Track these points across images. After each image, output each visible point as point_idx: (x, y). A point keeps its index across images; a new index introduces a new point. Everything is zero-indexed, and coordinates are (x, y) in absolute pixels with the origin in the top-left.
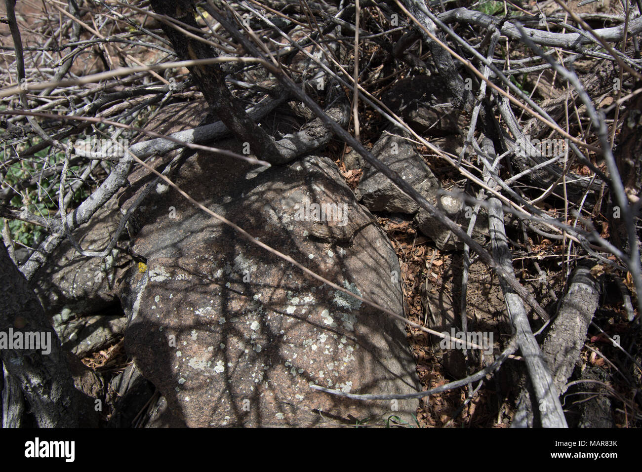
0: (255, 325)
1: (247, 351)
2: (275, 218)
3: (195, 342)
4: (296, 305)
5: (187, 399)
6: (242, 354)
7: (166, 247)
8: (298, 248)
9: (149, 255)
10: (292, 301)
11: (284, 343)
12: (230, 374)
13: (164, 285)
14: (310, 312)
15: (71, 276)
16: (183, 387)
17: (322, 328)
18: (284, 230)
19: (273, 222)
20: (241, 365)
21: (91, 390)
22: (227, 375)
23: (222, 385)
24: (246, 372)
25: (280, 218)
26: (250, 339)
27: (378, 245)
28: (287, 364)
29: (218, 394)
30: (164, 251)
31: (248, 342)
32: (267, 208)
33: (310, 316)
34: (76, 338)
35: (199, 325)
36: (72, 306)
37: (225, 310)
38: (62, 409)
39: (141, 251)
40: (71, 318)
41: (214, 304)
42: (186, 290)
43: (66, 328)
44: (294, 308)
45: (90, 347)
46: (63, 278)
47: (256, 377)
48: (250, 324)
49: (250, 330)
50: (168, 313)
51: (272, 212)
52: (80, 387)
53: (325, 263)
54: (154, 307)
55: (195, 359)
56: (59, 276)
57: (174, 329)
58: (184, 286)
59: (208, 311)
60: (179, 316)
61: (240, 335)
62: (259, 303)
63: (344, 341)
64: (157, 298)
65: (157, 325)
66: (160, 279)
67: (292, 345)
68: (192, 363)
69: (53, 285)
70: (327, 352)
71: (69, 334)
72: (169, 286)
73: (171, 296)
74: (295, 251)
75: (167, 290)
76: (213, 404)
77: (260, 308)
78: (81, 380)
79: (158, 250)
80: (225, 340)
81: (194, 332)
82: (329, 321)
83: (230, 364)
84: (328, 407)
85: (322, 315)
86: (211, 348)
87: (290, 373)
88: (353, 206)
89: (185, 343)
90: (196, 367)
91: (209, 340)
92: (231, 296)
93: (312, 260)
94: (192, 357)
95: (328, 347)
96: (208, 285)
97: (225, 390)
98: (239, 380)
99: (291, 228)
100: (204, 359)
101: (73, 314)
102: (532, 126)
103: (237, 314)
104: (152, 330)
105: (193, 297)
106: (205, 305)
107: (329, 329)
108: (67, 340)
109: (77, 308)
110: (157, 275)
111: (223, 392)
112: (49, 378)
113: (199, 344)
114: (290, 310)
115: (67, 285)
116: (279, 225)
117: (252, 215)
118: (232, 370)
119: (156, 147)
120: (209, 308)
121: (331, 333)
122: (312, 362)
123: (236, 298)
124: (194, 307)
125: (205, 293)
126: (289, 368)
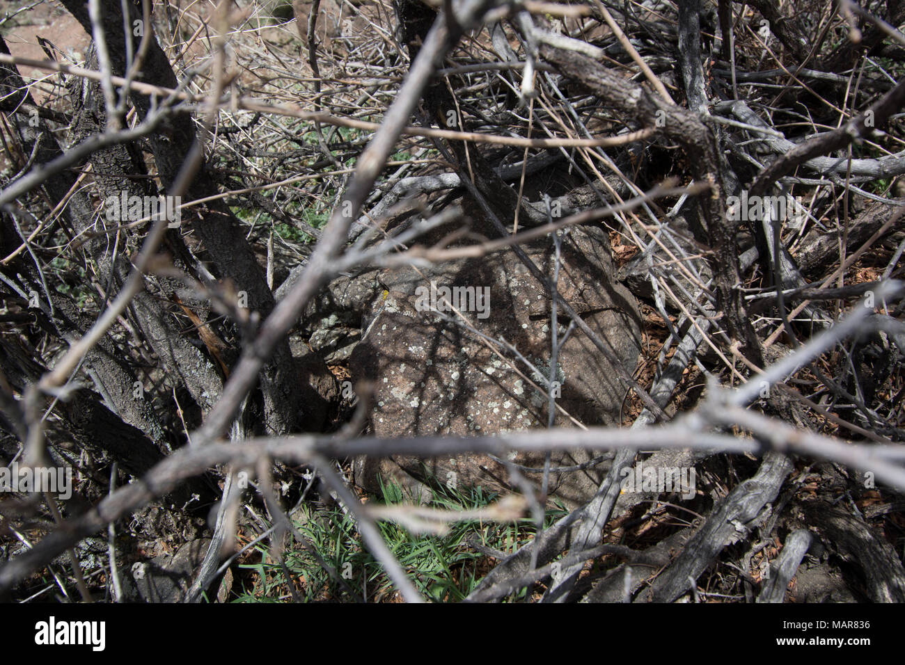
0: (455, 375)
1: (442, 396)
2: (504, 281)
3: (401, 374)
4: (497, 368)
5: (381, 420)
6: (436, 397)
7: (409, 282)
8: (514, 315)
9: (390, 285)
10: (494, 363)
11: (474, 398)
12: (421, 411)
13: (392, 316)
14: (505, 377)
15: (344, 286)
16: (380, 410)
17: (510, 395)
18: (509, 294)
19: (501, 284)
20: (434, 406)
21: (326, 393)
22: (417, 411)
23: (411, 418)
24: (436, 412)
25: (508, 282)
26: (448, 386)
27: (612, 333)
28: (469, 417)
29: (407, 425)
30: (405, 286)
31: (445, 389)
32: (500, 269)
33: (504, 382)
34: (335, 344)
35: (408, 360)
36: (340, 314)
37: (432, 354)
38: (282, 394)
39: (386, 279)
40: (337, 325)
41: (426, 345)
42: (408, 326)
43: (329, 333)
44: (494, 370)
45: (345, 357)
46: (337, 286)
47: (442, 421)
48: (452, 373)
49: (450, 379)
50: (386, 342)
51: (503, 273)
52: (316, 386)
53: (536, 336)
54: (379, 334)
55: (397, 389)
56: (334, 283)
57: (388, 357)
58: (407, 321)
59: (418, 350)
60: (395, 348)
61: (439, 379)
62: (465, 356)
63: (524, 412)
64: (384, 327)
65: (375, 350)
66: (391, 310)
67: (479, 403)
68: (394, 391)
69: (328, 290)
70: (505, 418)
71: (331, 338)
72: (396, 318)
73: (395, 329)
74: (511, 317)
75: (393, 321)
76: (400, 432)
77: (464, 362)
78: (319, 381)
79: (401, 283)
80: (425, 380)
81: (403, 365)
82: (519, 391)
83: (424, 403)
84: (492, 467)
85: (515, 384)
86: (413, 384)
87: (468, 426)
88: (594, 286)
89: (393, 373)
90: (396, 396)
91: (413, 376)
92: (443, 342)
93: (524, 330)
94: (395, 386)
95: (508, 414)
96: (427, 326)
97: (414, 423)
98: (427, 418)
99: (515, 293)
100: (405, 391)
101: (340, 322)
102: (820, 244)
103: (443, 360)
104: (371, 353)
105: (412, 334)
106: (418, 344)
107: (516, 398)
108: (327, 344)
109: (343, 317)
110: (391, 306)
111: (412, 425)
112: (275, 365)
113: (404, 377)
114: (490, 371)
115: (339, 293)
116: (505, 288)
117: (484, 271)
118: (424, 408)
119: (423, 184)
120: (421, 348)
121: (515, 402)
122: (489, 422)
123: (446, 346)
124: (409, 343)
125: (422, 333)
126: (470, 421)
